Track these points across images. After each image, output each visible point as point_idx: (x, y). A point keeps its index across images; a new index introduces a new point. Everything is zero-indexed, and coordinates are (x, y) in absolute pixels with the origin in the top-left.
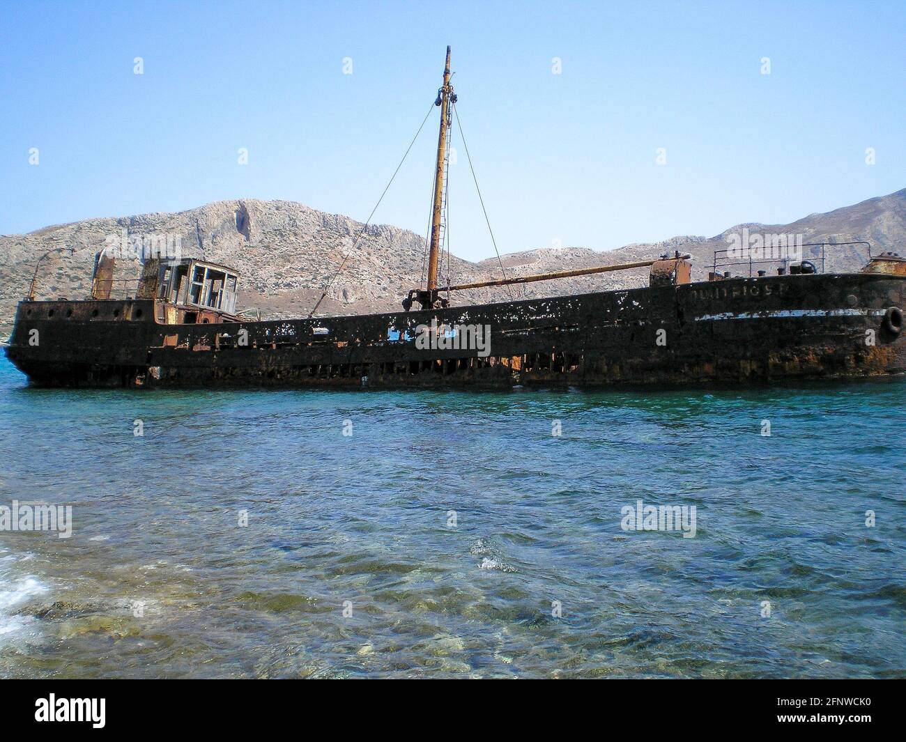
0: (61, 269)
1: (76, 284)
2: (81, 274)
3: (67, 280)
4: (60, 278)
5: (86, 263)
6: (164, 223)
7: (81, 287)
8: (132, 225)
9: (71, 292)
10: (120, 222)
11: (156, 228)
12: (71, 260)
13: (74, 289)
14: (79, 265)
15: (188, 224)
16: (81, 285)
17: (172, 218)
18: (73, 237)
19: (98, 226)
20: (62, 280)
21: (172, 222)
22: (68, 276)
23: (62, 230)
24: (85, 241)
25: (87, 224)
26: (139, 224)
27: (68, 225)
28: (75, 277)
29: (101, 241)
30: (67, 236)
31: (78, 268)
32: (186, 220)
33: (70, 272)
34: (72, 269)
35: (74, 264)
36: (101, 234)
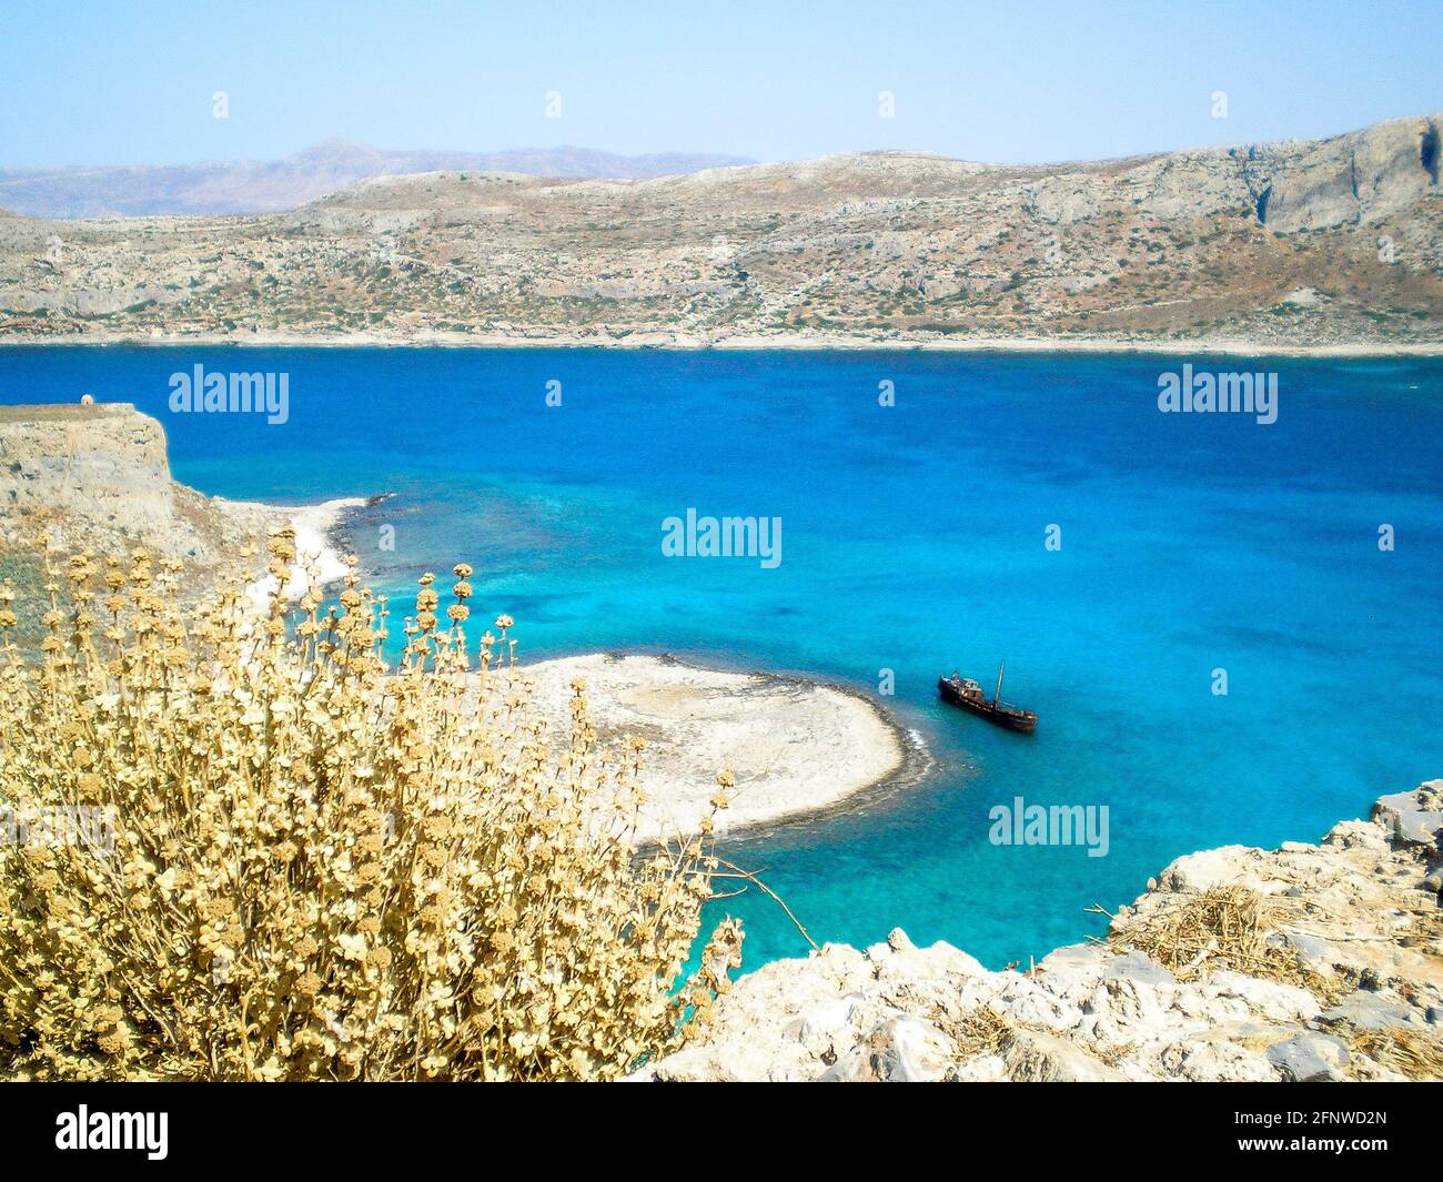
0: (1135, 231)
1: (1155, 256)
2: (1164, 239)
3: (1143, 249)
4: (1133, 245)
5: (1174, 220)
6: (1299, 157)
7: (1162, 261)
8: (1252, 158)
9: (1147, 268)
10: (1232, 153)
11: (1287, 165)
12: (1153, 216)
13: (1152, 263)
14: (1164, 225)
15: (1336, 159)
16: (1163, 257)
17: (1313, 149)
18: (1157, 179)
19: (1197, 160)
20: (1136, 249)
21: (1313, 155)
22: (1145, 242)
23: (1144, 167)
24: (1175, 186)
25: (1181, 158)
26: (1261, 159)
27: (1155, 158)
28: (1155, 245)
29: (1201, 185)
30: (1150, 176)
31: (1161, 228)
32: (1336, 153)
33: (1149, 237)
34: (1152, 231)
35: (1156, 223)
36: (1202, 175)
